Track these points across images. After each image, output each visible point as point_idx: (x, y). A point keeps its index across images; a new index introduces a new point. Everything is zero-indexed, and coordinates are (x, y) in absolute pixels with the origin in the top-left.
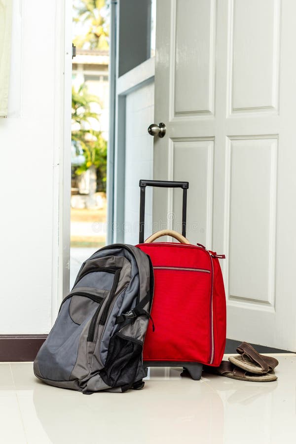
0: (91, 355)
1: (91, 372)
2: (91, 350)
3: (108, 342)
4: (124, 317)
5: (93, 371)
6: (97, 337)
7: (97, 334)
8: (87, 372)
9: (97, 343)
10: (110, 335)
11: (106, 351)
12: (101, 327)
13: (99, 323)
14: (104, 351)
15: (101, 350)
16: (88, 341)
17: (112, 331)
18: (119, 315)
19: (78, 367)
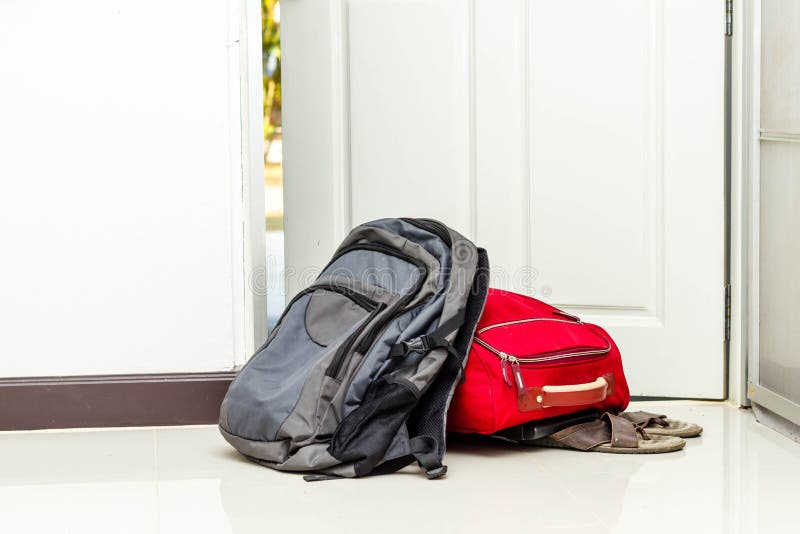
0: (325, 403)
1: (317, 433)
2: (328, 393)
3: (363, 388)
4: (405, 346)
5: (322, 433)
6: (345, 372)
7: (347, 368)
8: (309, 431)
9: (343, 385)
10: (372, 376)
11: (357, 403)
12: (357, 357)
13: (356, 350)
14: (351, 403)
15: (347, 399)
16: (326, 374)
17: (378, 370)
18: (398, 342)
19: (297, 418)
